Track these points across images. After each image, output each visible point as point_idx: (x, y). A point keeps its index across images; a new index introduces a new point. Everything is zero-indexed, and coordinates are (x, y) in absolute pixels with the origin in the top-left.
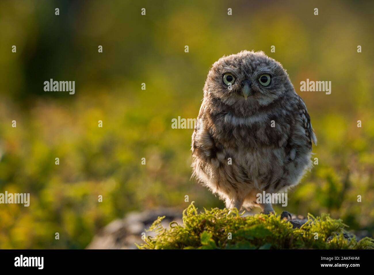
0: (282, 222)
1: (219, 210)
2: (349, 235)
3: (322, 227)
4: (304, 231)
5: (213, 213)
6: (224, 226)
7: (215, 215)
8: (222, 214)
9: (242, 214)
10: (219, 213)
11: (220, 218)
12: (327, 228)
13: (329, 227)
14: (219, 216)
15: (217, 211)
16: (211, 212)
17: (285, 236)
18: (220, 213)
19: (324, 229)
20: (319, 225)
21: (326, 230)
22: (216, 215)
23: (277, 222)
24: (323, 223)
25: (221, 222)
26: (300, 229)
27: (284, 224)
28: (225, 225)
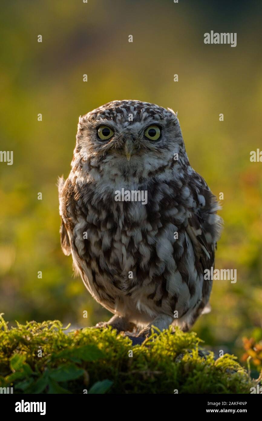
0: (119, 337)
1: (37, 324)
2: (204, 353)
3: (170, 343)
4: (146, 348)
5: (28, 327)
6: (42, 344)
7: (31, 331)
8: (41, 329)
9: (67, 328)
10: (36, 327)
11: (37, 334)
12: (176, 344)
13: (178, 342)
14: (36, 332)
15: (34, 325)
16: (26, 327)
17: (123, 356)
18: (38, 328)
19: (172, 346)
20: (166, 340)
21: (174, 346)
22: (33, 330)
23: (112, 337)
24: (171, 337)
25: (39, 340)
26: (142, 346)
27: (121, 341)
28: (44, 343)
